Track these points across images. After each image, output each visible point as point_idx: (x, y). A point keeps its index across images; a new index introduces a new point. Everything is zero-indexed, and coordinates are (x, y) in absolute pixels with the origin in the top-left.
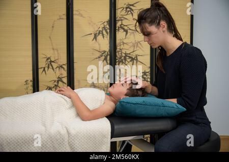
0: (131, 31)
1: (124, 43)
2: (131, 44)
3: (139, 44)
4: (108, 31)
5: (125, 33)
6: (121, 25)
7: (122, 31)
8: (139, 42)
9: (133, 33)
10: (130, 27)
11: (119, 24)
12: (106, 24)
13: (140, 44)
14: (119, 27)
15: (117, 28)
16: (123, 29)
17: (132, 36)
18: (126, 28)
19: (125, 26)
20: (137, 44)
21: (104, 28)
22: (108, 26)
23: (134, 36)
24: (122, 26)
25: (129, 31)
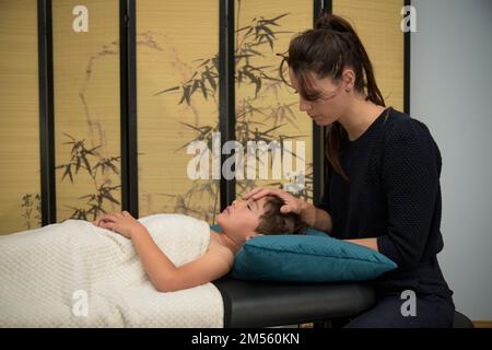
0: (267, 81)
1: (252, 109)
2: (269, 112)
3: (287, 111)
4: (217, 80)
5: (255, 85)
6: (245, 68)
7: (249, 80)
8: (287, 107)
9: (273, 85)
10: (266, 71)
11: (240, 65)
12: (210, 65)
13: (291, 111)
14: (240, 73)
15: (237, 75)
16: (251, 76)
17: (270, 93)
18: (256, 74)
19: (254, 69)
20: (283, 111)
21: (207, 74)
22: (215, 71)
23: (276, 92)
24: (249, 69)
25: (263, 81)
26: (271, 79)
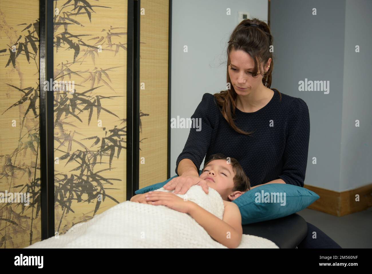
0: (86, 48)
1: (70, 72)
2: (87, 75)
3: (103, 75)
4: (37, 44)
5: (73, 51)
6: (63, 34)
7: (67, 46)
8: (104, 71)
9: (91, 52)
10: (84, 39)
11: (58, 31)
12: (32, 29)
13: (107, 75)
14: (59, 39)
15: (55, 40)
16: (70, 42)
17: (89, 59)
18: (75, 40)
19: (72, 36)
20: (100, 75)
21: (29, 37)
22: (36, 35)
23: (93, 58)
24: (67, 36)
25: (82, 47)
26: (88, 46)
